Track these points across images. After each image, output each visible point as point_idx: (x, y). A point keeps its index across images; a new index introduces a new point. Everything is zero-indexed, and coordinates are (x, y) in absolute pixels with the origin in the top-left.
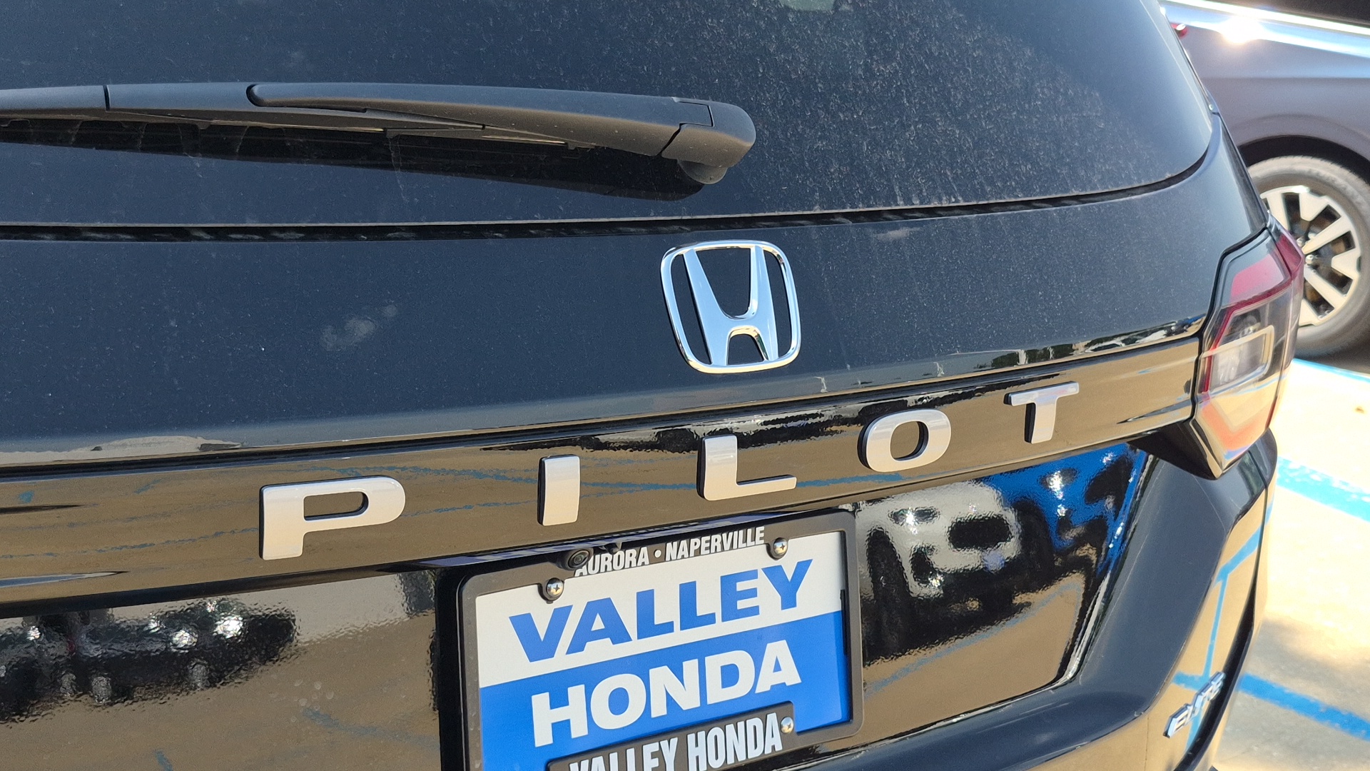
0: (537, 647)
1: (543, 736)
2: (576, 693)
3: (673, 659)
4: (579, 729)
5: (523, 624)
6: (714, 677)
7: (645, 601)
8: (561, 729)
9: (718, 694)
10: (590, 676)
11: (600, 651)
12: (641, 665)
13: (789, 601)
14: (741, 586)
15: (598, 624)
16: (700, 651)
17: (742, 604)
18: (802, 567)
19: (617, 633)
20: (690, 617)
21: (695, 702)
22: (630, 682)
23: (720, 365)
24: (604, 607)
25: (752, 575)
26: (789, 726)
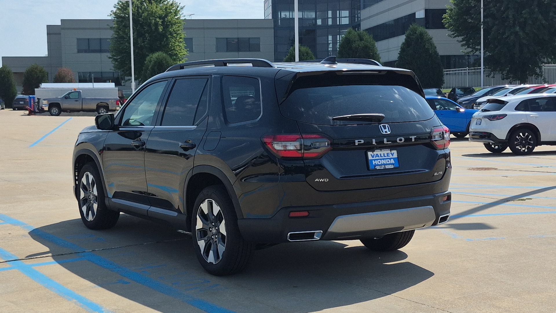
0: (373, 157)
1: (374, 164)
2: (376, 161)
3: (384, 159)
4: (376, 164)
5: (371, 155)
6: (387, 162)
8: (375, 163)
9: (387, 163)
11: (377, 158)
13: (393, 156)
15: (377, 156)
16: (386, 159)
17: (389, 156)
18: (393, 153)
19: (379, 157)
20: (381, 156)
21: (386, 163)
22: (380, 161)
23: (384, 133)
24: (377, 154)
25: (389, 153)
26: (394, 166)
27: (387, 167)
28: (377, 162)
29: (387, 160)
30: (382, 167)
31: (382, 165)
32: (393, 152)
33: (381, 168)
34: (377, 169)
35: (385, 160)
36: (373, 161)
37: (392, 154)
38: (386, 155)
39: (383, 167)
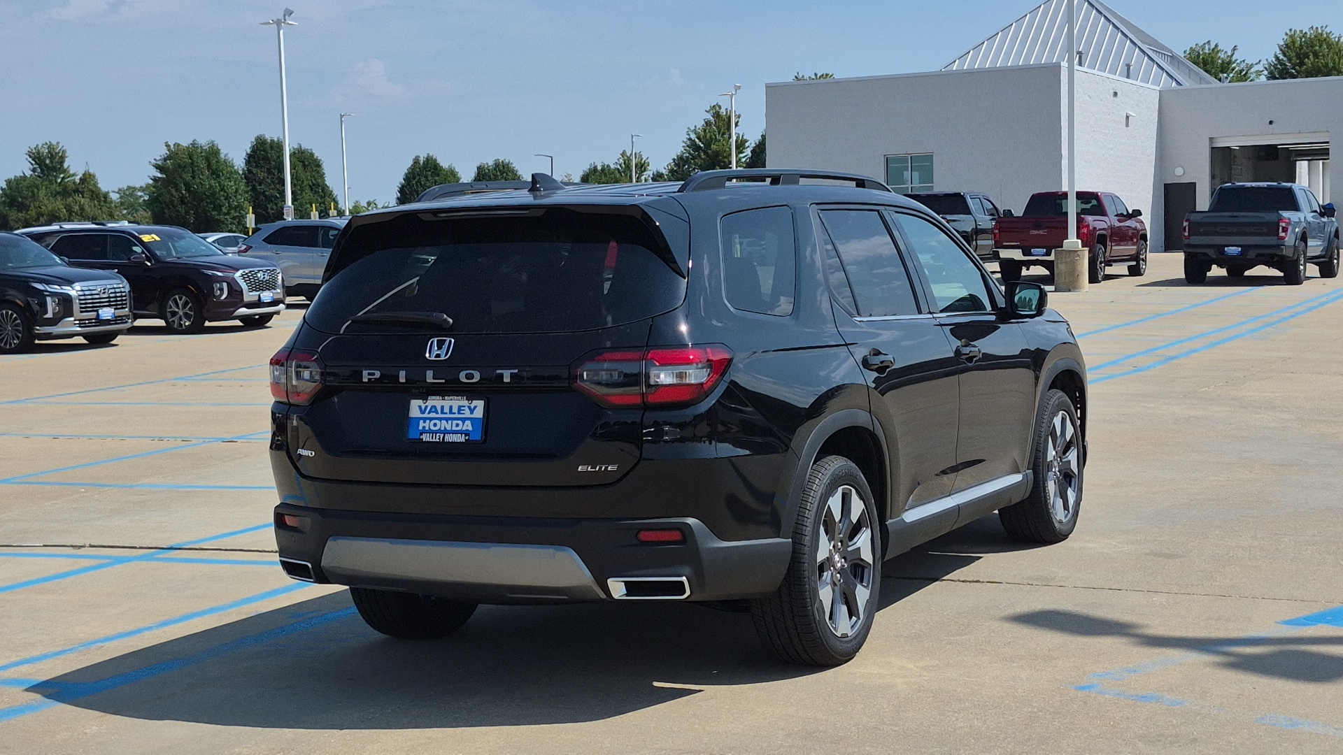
1: (421, 428)
2: (428, 421)
3: (447, 419)
4: (427, 428)
5: (420, 407)
7: (442, 407)
8: (424, 427)
9: (454, 428)
10: (431, 419)
12: (440, 419)
13: (472, 413)
14: (462, 408)
17: (462, 412)
19: (437, 413)
24: (435, 407)
27: (449, 438)
28: (428, 425)
29: (455, 422)
30: (438, 437)
31: (439, 431)
32: (475, 403)
33: (434, 440)
34: (424, 440)
35: (450, 422)
36: (421, 421)
37: (472, 407)
38: (455, 410)
39: (439, 439)
